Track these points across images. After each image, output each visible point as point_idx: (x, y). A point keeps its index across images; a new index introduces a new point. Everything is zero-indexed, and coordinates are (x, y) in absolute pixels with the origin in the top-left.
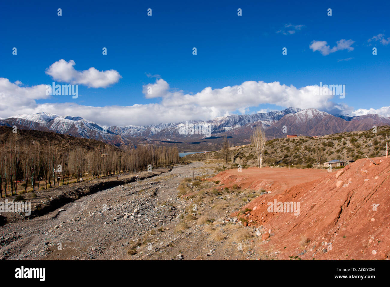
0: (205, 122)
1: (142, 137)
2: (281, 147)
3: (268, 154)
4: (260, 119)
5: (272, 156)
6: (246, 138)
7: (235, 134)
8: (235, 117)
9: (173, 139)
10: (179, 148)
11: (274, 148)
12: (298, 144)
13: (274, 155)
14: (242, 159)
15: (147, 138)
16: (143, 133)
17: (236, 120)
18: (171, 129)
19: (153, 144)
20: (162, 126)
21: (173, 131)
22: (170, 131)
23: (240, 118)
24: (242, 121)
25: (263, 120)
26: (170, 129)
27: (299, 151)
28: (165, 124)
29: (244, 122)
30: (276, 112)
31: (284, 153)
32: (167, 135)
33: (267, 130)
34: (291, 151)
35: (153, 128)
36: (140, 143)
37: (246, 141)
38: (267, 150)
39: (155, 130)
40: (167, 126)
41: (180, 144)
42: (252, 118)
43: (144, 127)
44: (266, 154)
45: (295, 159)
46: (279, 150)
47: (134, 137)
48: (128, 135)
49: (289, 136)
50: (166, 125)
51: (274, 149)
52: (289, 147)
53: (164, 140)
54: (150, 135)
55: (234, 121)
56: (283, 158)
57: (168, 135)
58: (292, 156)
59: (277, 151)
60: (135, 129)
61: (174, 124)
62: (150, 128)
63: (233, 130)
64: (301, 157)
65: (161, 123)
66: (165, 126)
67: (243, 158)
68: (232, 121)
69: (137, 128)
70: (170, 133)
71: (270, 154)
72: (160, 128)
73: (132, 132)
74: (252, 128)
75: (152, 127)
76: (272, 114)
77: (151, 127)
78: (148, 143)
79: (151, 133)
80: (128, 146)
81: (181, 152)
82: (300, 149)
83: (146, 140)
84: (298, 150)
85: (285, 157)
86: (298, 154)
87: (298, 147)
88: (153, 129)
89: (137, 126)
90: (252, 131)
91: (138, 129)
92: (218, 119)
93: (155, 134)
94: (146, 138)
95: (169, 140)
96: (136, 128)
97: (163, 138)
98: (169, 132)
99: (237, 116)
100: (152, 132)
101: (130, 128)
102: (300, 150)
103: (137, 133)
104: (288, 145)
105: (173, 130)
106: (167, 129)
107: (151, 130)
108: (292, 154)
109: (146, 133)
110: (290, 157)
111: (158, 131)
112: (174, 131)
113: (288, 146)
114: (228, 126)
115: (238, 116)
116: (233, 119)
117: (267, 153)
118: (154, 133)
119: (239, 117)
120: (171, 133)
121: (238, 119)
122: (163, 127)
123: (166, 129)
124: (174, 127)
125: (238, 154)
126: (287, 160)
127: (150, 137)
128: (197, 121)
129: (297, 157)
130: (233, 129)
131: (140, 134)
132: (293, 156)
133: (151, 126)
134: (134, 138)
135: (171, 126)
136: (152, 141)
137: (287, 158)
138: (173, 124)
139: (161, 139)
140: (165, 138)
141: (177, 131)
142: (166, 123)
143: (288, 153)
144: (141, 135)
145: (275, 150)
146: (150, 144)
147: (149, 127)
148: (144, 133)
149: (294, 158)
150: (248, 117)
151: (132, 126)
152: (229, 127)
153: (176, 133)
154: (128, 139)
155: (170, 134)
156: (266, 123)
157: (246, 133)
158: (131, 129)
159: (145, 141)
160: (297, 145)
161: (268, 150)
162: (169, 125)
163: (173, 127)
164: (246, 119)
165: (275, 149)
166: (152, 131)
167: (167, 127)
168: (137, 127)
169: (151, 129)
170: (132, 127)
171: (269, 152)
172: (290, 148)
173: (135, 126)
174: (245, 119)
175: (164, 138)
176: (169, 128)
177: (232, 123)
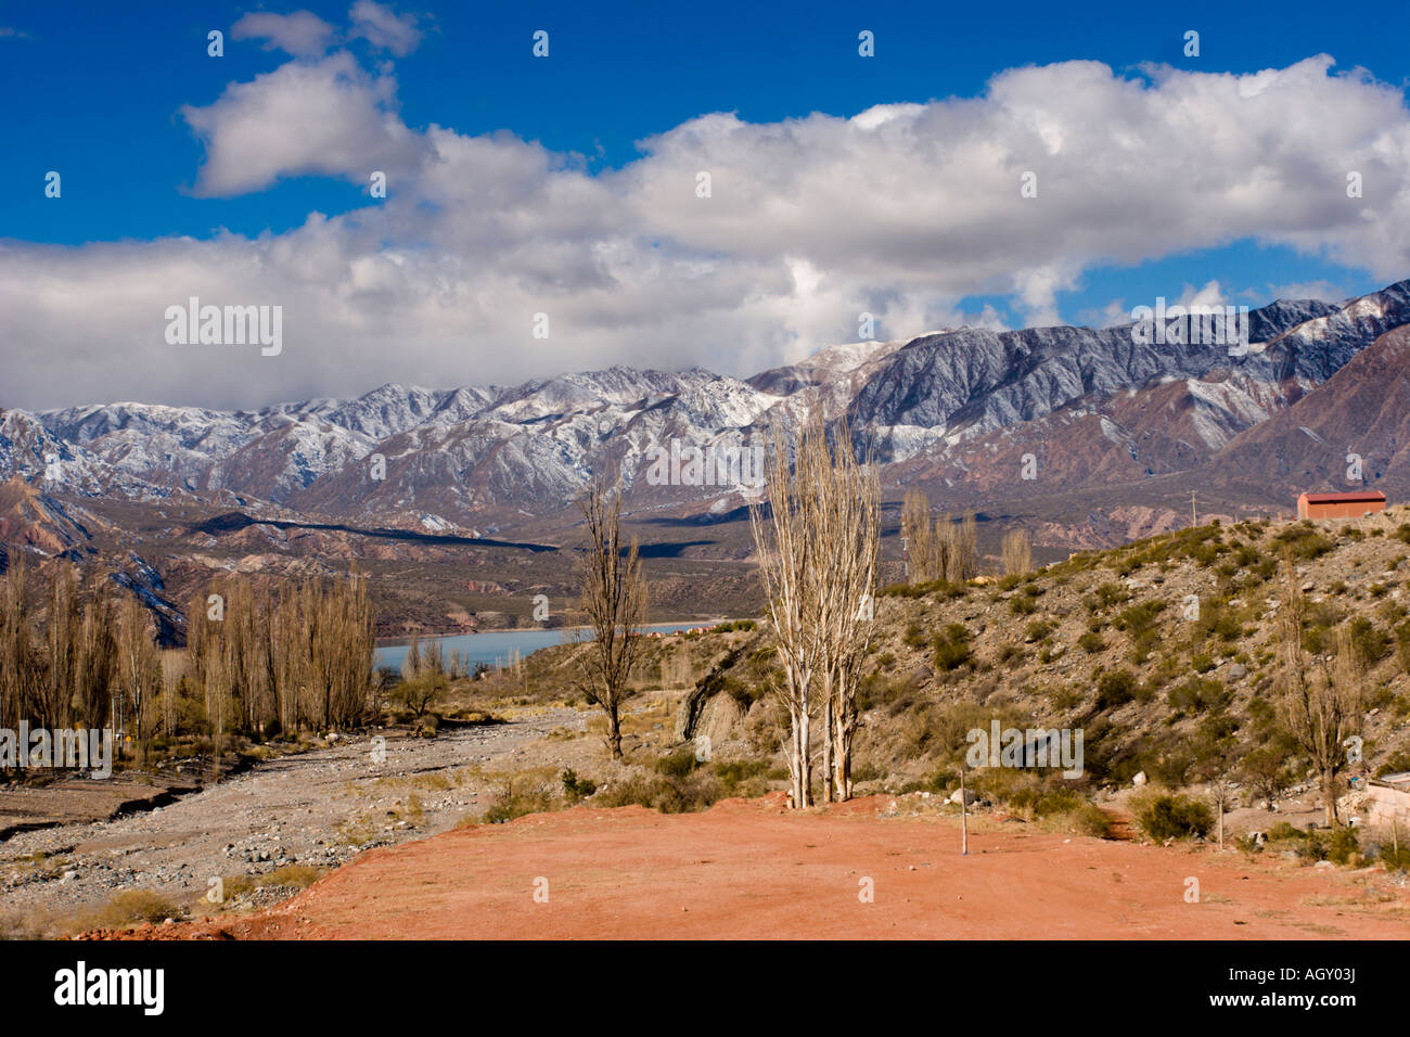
0: (730, 382)
1: (214, 495)
2: (1098, 599)
3: (973, 667)
4: (1179, 360)
5: (1004, 690)
6: (1055, 520)
7: (973, 485)
8: (973, 350)
9: (474, 519)
10: (510, 587)
11: (1030, 611)
12: (1243, 574)
13: (1018, 673)
14: (755, 705)
15: (258, 505)
16: (226, 470)
17: (986, 365)
18: (456, 435)
19: (298, 555)
20: (385, 413)
21: (469, 455)
22: (444, 449)
23: (1019, 352)
24: (1031, 379)
25: (1201, 375)
26: (450, 435)
27: (1232, 646)
28: (411, 396)
29: (1046, 384)
30: (1312, 308)
31: (1105, 659)
32: (422, 485)
33: (1233, 456)
34: (1169, 645)
35: (311, 426)
36: (196, 549)
37: (1055, 537)
38: (968, 626)
39: (328, 447)
40: (427, 412)
41: (522, 560)
42: (1116, 356)
43: (239, 415)
44: (952, 665)
45: (1176, 726)
46: (1073, 630)
47: (147, 497)
48: (103, 481)
49: (1311, 503)
50: (414, 406)
51: (1030, 619)
52: (1161, 608)
53: (394, 523)
54: (281, 479)
55: (964, 373)
56: (1084, 708)
57: (431, 482)
58: (1163, 695)
59: (1051, 643)
60: (166, 435)
61: (485, 395)
62: (286, 426)
63: (956, 449)
64: (1236, 710)
65: (381, 390)
66: (407, 408)
67: (761, 697)
68: (951, 377)
69: (181, 425)
70: (450, 470)
71: (988, 668)
72: (370, 424)
73: (137, 460)
74: (1114, 437)
75: (303, 419)
76: (1276, 321)
77: (294, 419)
78: (259, 546)
79: (293, 469)
80: (89, 572)
81: (522, 621)
82: (1247, 626)
83: (249, 521)
84: (1232, 635)
85: (1101, 705)
86: (1224, 670)
87: (1233, 611)
88: (309, 437)
89: (181, 411)
90: (1105, 459)
91: (184, 432)
92: (836, 358)
93: (327, 478)
94: (248, 511)
95: (433, 525)
96: (172, 427)
97: (391, 507)
98: (442, 462)
99: (994, 340)
100: (301, 460)
101: (125, 420)
102: (1250, 634)
103: (177, 465)
104: (1159, 581)
105: (473, 448)
106: (424, 434)
107: (291, 445)
108: (1169, 670)
109: (253, 464)
110: (1148, 698)
111: (349, 453)
112: (477, 455)
113: (1155, 594)
114: (917, 422)
115: (1003, 337)
116: (961, 365)
117: (964, 659)
118: (318, 467)
119: (1007, 348)
120: (454, 468)
121: (997, 363)
122: (393, 418)
123: (414, 435)
124: (484, 419)
125: (727, 664)
126: (1110, 727)
127: (288, 499)
128: (665, 377)
129: (1200, 705)
130: (954, 440)
131: (204, 478)
132: (1172, 696)
133: (300, 407)
134: (147, 505)
135: (460, 409)
136: (294, 533)
137: (1118, 716)
138: (478, 398)
139: (370, 515)
140: (405, 507)
141: (505, 456)
142: (415, 389)
143: (1140, 661)
144: (212, 486)
145: (1040, 635)
146: (275, 558)
147: (283, 416)
148: (232, 467)
149: (1180, 717)
150: (1082, 349)
151: (138, 406)
152: (928, 424)
153: (496, 465)
154: (97, 510)
155: (448, 480)
156: (1225, 395)
157: (1057, 478)
158: (130, 432)
159: (240, 536)
160: (1235, 590)
161: (983, 629)
162: (446, 406)
163: (476, 417)
164: (1064, 362)
165: (1038, 617)
166: (298, 449)
167: (429, 420)
168: (183, 418)
169: (294, 433)
170: (142, 417)
171: (984, 650)
172: (1167, 614)
173: (162, 407)
174: (1055, 367)
175: (400, 511)
176: (444, 424)
177: (948, 397)
